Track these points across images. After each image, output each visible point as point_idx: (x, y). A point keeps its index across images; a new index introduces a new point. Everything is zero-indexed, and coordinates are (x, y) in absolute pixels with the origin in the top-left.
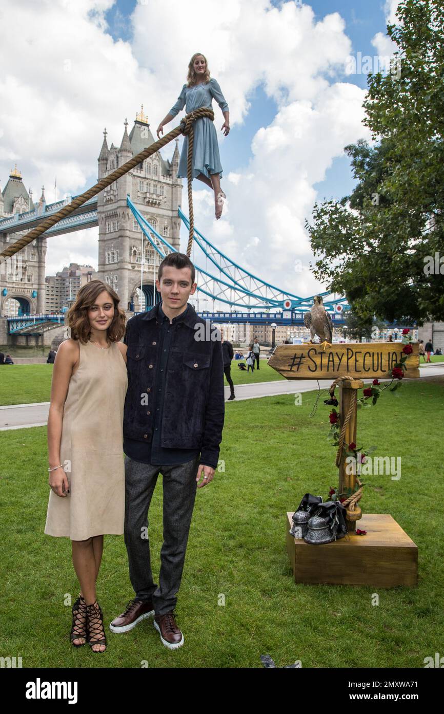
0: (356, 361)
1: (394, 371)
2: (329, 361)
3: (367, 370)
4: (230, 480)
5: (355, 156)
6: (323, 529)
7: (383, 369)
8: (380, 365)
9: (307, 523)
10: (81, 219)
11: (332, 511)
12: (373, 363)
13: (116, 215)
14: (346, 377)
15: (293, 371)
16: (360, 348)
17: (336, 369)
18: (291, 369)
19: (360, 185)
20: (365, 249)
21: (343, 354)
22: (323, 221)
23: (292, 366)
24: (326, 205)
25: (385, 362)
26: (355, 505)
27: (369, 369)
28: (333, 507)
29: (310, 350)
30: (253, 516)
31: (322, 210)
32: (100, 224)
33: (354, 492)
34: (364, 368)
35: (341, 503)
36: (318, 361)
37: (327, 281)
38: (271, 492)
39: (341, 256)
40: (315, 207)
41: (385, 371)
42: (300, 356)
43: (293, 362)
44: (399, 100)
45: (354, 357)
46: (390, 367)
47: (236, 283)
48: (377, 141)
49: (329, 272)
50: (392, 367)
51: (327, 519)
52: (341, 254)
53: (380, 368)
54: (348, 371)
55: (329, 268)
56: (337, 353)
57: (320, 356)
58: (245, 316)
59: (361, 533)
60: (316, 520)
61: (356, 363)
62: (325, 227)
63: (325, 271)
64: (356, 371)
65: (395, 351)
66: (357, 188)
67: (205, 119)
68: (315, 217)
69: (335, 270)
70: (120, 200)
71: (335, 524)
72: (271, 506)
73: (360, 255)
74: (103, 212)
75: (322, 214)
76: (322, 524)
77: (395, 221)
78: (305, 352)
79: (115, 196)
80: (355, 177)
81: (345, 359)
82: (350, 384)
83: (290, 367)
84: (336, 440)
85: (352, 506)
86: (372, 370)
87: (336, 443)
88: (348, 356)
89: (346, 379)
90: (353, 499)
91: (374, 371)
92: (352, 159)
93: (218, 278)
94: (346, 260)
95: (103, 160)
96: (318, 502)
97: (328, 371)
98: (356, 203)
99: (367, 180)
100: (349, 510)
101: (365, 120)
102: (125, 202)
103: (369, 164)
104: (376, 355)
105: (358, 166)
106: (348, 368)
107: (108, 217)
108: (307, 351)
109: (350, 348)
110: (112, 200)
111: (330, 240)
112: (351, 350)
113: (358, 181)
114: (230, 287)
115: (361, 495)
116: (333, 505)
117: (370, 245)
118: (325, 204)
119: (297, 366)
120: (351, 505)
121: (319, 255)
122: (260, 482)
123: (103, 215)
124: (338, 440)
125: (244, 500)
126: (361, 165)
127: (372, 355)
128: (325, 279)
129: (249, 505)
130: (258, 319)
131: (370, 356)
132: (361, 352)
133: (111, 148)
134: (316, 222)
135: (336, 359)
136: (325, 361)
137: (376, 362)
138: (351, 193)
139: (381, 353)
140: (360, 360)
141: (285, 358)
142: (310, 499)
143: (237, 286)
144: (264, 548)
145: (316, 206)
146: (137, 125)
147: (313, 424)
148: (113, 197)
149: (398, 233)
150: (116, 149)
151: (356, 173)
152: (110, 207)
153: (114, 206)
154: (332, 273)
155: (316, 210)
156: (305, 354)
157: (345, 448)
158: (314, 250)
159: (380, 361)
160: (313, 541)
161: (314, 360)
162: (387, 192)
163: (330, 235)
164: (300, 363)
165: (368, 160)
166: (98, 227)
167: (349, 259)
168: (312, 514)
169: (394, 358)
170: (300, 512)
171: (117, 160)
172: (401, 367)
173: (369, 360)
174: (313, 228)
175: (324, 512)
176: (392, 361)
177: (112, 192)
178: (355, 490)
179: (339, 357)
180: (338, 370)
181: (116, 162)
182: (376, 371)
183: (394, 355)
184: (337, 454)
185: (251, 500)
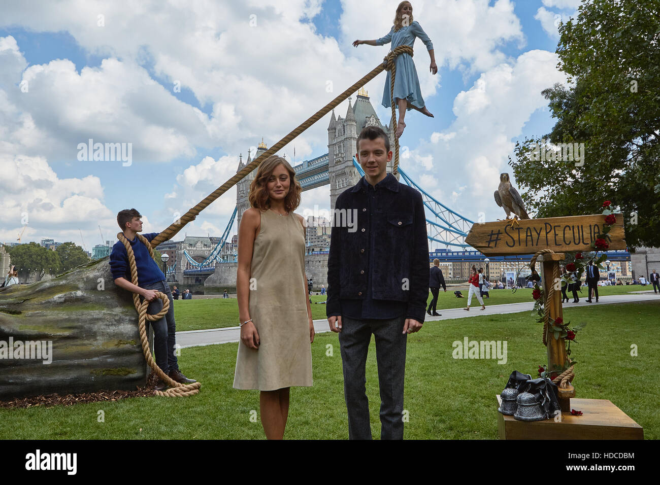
0: (556, 235)
1: (597, 242)
2: (527, 236)
3: (568, 243)
4: (443, 376)
5: (552, 98)
6: (533, 405)
7: (585, 242)
8: (581, 238)
9: (516, 400)
10: (316, 179)
11: (542, 387)
12: (574, 236)
13: (344, 173)
14: (546, 250)
15: (491, 247)
16: (558, 222)
17: (535, 244)
18: (489, 245)
19: (558, 123)
20: (568, 180)
21: (541, 229)
22: (526, 157)
23: (489, 242)
24: (527, 144)
25: (586, 235)
26: (567, 383)
27: (570, 242)
28: (542, 382)
29: (507, 226)
30: (464, 404)
31: (524, 147)
32: (331, 182)
33: (565, 369)
34: (565, 241)
35: (552, 380)
36: (516, 236)
37: (533, 212)
38: (483, 386)
39: (546, 188)
40: (517, 146)
41: (588, 244)
42: (497, 232)
43: (491, 238)
44: (591, 43)
45: (553, 231)
46: (593, 240)
47: (450, 226)
48: (573, 83)
49: (534, 203)
50: (595, 239)
51: (537, 395)
52: (546, 186)
53: (581, 241)
54: (548, 245)
55: (534, 200)
56: (534, 228)
57: (518, 231)
58: (461, 254)
59: (577, 413)
60: (526, 396)
61: (555, 237)
62: (528, 163)
63: (531, 202)
64: (556, 244)
65: (596, 223)
66: (556, 126)
67: (405, 55)
68: (517, 154)
69: (540, 201)
70: (347, 161)
71: (546, 401)
72: (483, 398)
73: (564, 186)
74: (334, 172)
75: (524, 151)
76: (531, 400)
77: (596, 151)
78: (502, 229)
79: (343, 158)
80: (554, 116)
81: (543, 233)
82: (551, 256)
83: (488, 243)
84: (541, 316)
85: (564, 384)
86: (573, 243)
87: (541, 319)
88: (546, 231)
89: (546, 252)
90: (564, 377)
91: (575, 244)
92: (549, 101)
93: (435, 222)
94: (550, 191)
95: (332, 129)
96: (526, 379)
97: (527, 246)
98: (556, 139)
99: (566, 118)
100: (561, 388)
101: (559, 64)
102: (352, 162)
103: (566, 104)
104: (577, 228)
105: (555, 107)
106: (547, 242)
107: (337, 176)
108: (504, 227)
109: (548, 222)
110: (341, 162)
111: (534, 174)
112: (549, 224)
113: (556, 120)
114: (445, 229)
115: (573, 372)
116: (543, 381)
117: (573, 176)
118: (527, 142)
119: (495, 242)
120: (563, 382)
121: (523, 188)
122: (472, 378)
123: (334, 174)
124: (543, 315)
125: (456, 391)
126: (559, 106)
127: (572, 229)
128: (531, 211)
129: (460, 396)
130: (472, 256)
131: (570, 230)
132: (560, 226)
133: (339, 119)
134: (519, 159)
135: (534, 234)
136: (523, 236)
137: (577, 235)
138: (550, 131)
139: (582, 226)
140: (560, 234)
141: (482, 235)
142: (518, 376)
143: (451, 229)
144: (475, 432)
145: (518, 144)
146: (359, 99)
147: (526, 335)
148: (341, 159)
149: (600, 161)
150: (342, 119)
151: (554, 113)
152: (339, 167)
153: (343, 166)
154: (537, 204)
155: (518, 148)
156: (502, 230)
157: (551, 323)
158: (519, 184)
159: (581, 234)
160: (523, 418)
161: (513, 236)
162: (585, 125)
163: (533, 169)
164: (497, 239)
165: (565, 101)
166: (330, 184)
167: (553, 190)
168: (521, 391)
169: (596, 230)
170: (508, 389)
171: (344, 128)
172: (604, 239)
173: (569, 234)
174: (516, 164)
175: (533, 388)
176: (595, 233)
177: (340, 154)
178: (566, 367)
179: (537, 233)
180: (537, 245)
181: (342, 130)
182: (577, 244)
183: (596, 228)
184: (543, 330)
185: (463, 392)
